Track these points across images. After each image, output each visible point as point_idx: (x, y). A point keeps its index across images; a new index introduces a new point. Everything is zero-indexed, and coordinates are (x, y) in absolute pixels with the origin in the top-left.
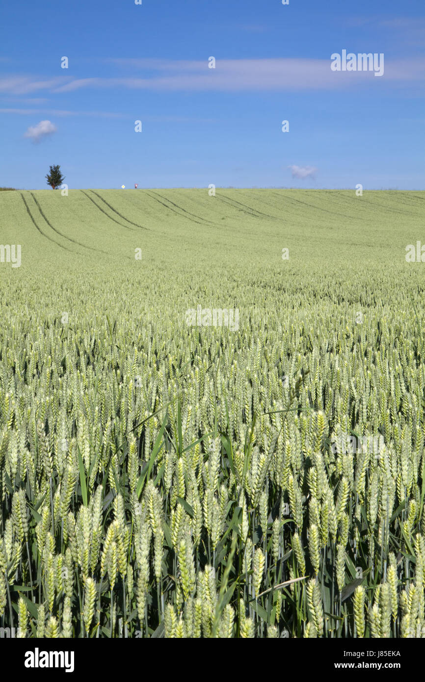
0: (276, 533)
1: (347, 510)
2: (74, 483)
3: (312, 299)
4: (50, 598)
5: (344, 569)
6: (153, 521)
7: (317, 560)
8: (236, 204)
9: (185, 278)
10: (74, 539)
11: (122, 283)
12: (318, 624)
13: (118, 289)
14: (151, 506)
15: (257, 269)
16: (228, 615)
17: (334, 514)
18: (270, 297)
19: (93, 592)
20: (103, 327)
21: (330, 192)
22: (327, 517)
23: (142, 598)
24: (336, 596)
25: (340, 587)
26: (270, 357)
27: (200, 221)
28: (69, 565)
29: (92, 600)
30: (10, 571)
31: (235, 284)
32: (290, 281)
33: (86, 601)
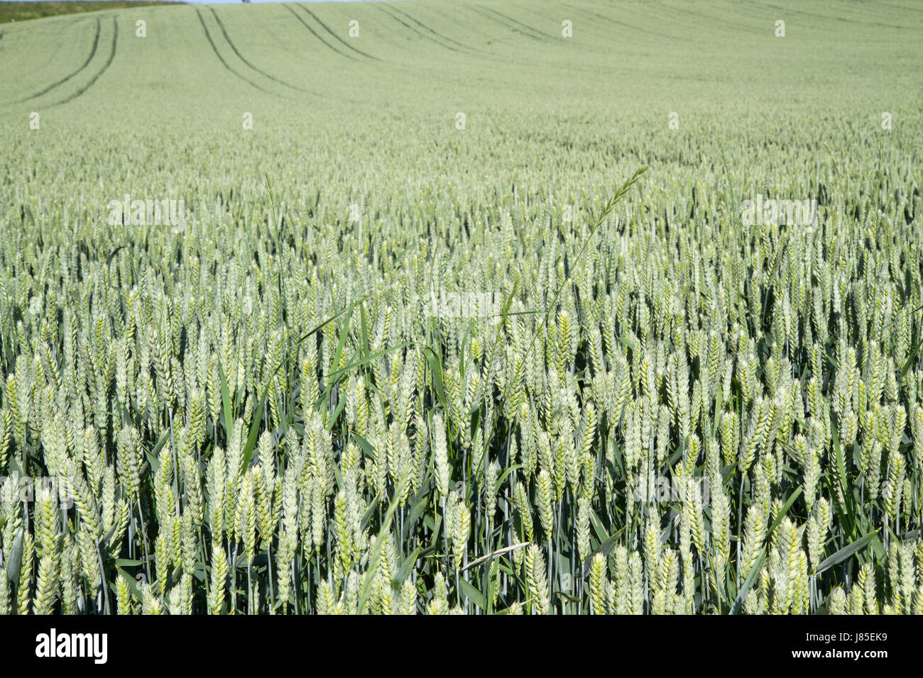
0: (491, 483)
1: (594, 450)
2: (201, 415)
3: (610, 158)
4: (162, 574)
5: (588, 531)
6: (314, 467)
7: (548, 520)
8: (509, 23)
9: (429, 129)
10: (194, 493)
11: (337, 138)
12: (541, 607)
13: (332, 148)
14: (311, 447)
15: (535, 116)
16: (407, 594)
17: (573, 455)
18: (549, 156)
19: (223, 566)
20: (300, 200)
22: (563, 459)
23: (285, 572)
24: (578, 570)
25: (582, 557)
26: (529, 240)
27: (456, 47)
28: (188, 529)
29: (222, 578)
30: (112, 540)
31: (501, 138)
32: (581, 133)
33: (213, 579)
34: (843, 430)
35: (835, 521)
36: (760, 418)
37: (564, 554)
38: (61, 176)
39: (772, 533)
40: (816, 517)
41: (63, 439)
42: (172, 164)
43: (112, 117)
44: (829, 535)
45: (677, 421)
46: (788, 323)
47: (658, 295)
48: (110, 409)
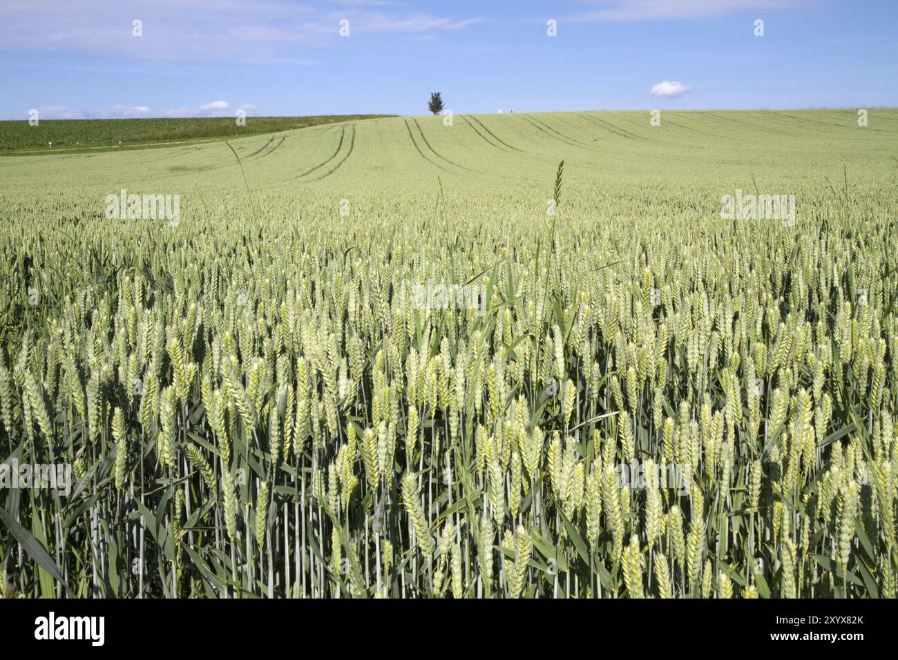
1: (666, 356)
5: (661, 410)
7: (634, 401)
8: (608, 126)
10: (398, 370)
11: (493, 198)
15: (626, 185)
17: (652, 358)
21: (702, 113)
22: (645, 360)
25: (656, 427)
27: (573, 143)
28: (394, 395)
29: (415, 427)
30: (345, 406)
31: (603, 198)
32: (657, 194)
33: (409, 427)
34: (841, 353)
35: (834, 416)
36: (783, 337)
37: (645, 427)
38: (317, 219)
39: (790, 419)
40: (821, 407)
41: (315, 337)
42: (386, 212)
43: (350, 187)
44: (829, 424)
45: (723, 347)
46: (802, 291)
47: (710, 275)
48: (344, 329)
